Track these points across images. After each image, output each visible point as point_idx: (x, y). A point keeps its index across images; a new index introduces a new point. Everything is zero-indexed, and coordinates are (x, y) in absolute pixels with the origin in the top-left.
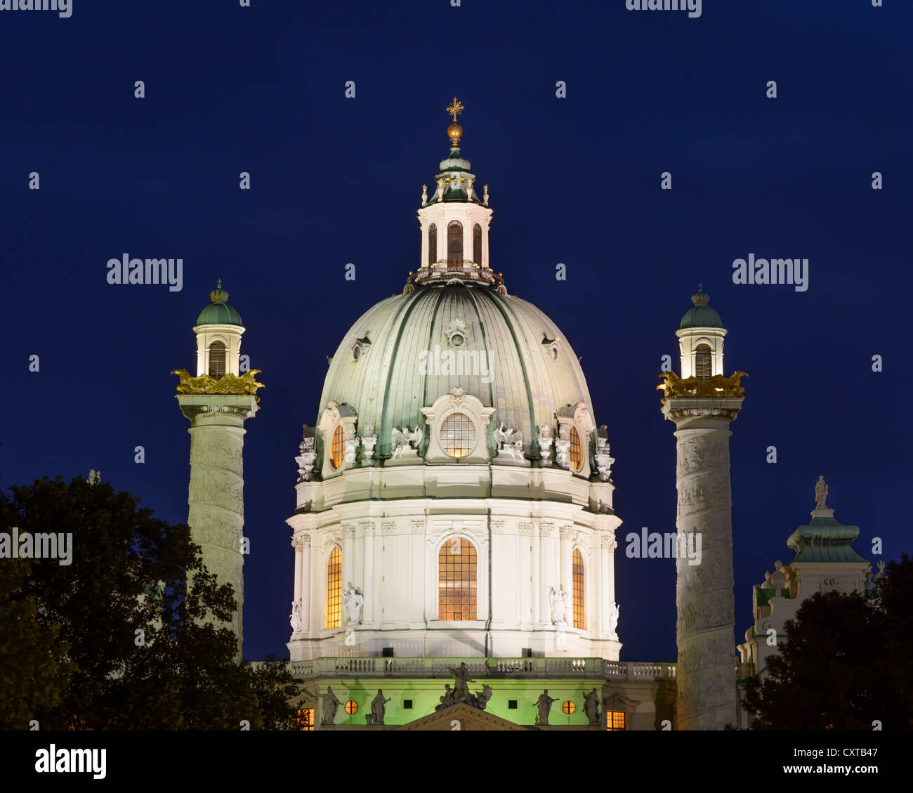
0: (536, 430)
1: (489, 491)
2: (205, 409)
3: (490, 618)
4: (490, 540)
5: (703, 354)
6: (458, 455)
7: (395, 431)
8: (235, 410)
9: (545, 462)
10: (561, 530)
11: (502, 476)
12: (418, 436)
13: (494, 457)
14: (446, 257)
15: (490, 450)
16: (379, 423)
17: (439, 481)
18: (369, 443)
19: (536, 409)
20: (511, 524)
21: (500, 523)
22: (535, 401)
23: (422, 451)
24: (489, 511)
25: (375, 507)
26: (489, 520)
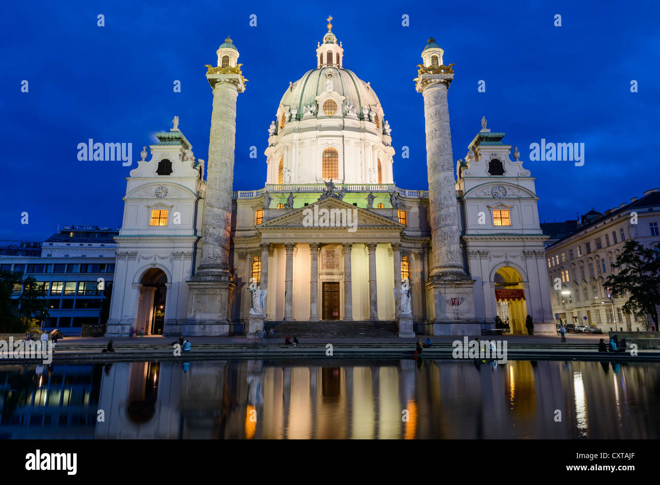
0: (361, 108)
1: (343, 128)
2: (218, 80)
3: (344, 179)
4: (344, 148)
5: (435, 59)
6: (330, 115)
7: (305, 108)
8: (232, 81)
9: (366, 119)
10: (373, 146)
11: (348, 122)
12: (314, 108)
13: (345, 115)
14: (326, 63)
15: (343, 114)
16: (298, 106)
17: (323, 125)
18: (294, 112)
19: (362, 101)
20: (353, 141)
21: (348, 141)
22: (361, 98)
23: (315, 114)
24: (343, 136)
25: (296, 136)
26: (343, 139)
